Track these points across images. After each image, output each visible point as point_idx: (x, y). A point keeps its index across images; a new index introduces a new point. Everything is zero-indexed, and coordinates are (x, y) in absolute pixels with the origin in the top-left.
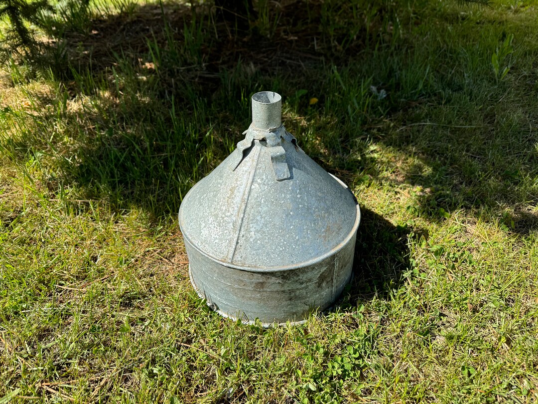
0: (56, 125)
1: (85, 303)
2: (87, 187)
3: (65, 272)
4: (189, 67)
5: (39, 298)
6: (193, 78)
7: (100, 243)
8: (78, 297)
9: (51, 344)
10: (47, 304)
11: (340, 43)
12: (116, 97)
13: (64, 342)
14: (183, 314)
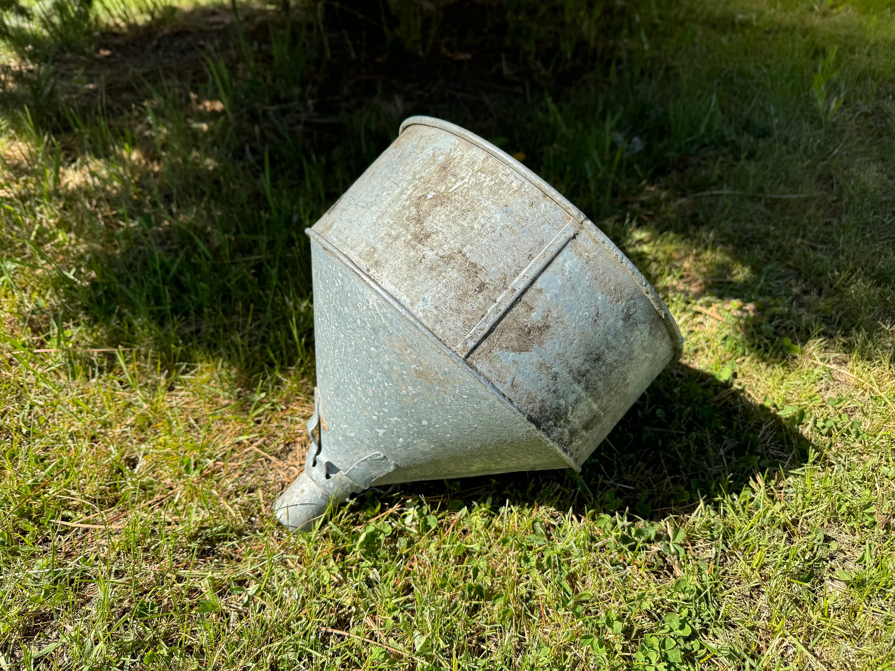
0: (41, 212)
1: (119, 554)
2: (108, 324)
3: (73, 493)
4: (284, 106)
5: (22, 549)
6: (292, 125)
7: (143, 431)
8: (103, 542)
9: (53, 646)
10: (40, 561)
11: (546, 65)
12: (152, 160)
13: (80, 641)
14: (324, 567)
